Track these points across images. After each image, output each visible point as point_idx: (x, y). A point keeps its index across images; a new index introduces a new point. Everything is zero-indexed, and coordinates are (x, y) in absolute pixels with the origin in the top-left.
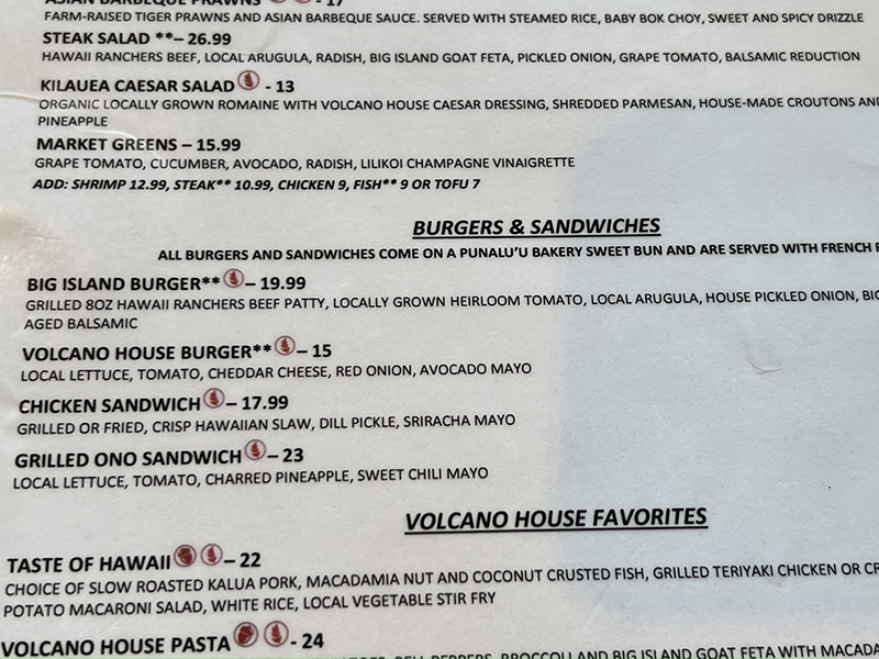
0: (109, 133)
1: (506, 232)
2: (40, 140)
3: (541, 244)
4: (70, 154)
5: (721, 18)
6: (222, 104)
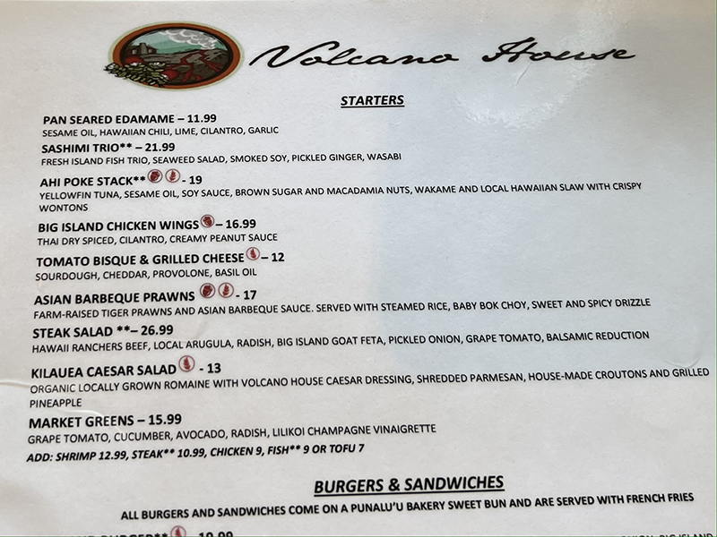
0: (84, 412)
1: (386, 490)
2: (32, 421)
3: (414, 499)
4: (54, 431)
5: (542, 305)
6: (167, 385)
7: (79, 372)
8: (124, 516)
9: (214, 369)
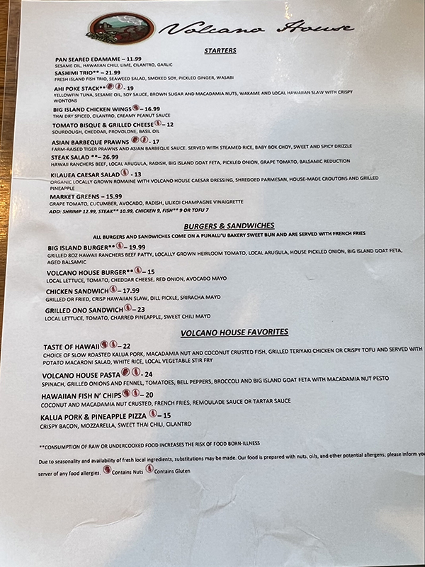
0: (75, 193)
1: (218, 228)
2: (51, 196)
3: (231, 232)
5: (298, 147)
6: (115, 181)
7: (73, 175)
8: (95, 237)
9: (138, 174)
